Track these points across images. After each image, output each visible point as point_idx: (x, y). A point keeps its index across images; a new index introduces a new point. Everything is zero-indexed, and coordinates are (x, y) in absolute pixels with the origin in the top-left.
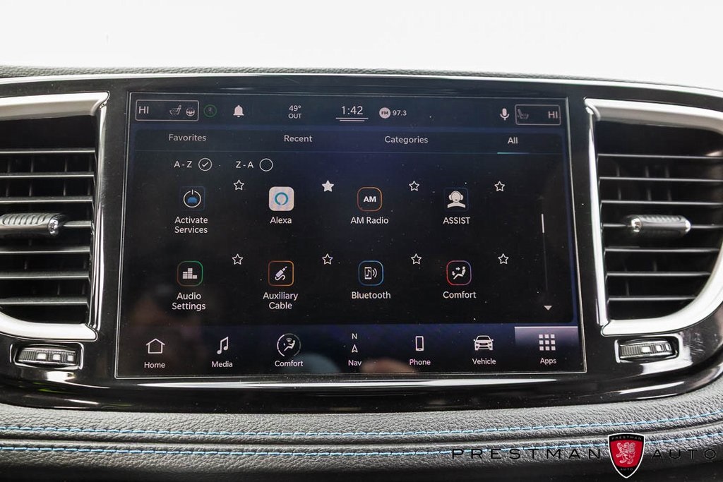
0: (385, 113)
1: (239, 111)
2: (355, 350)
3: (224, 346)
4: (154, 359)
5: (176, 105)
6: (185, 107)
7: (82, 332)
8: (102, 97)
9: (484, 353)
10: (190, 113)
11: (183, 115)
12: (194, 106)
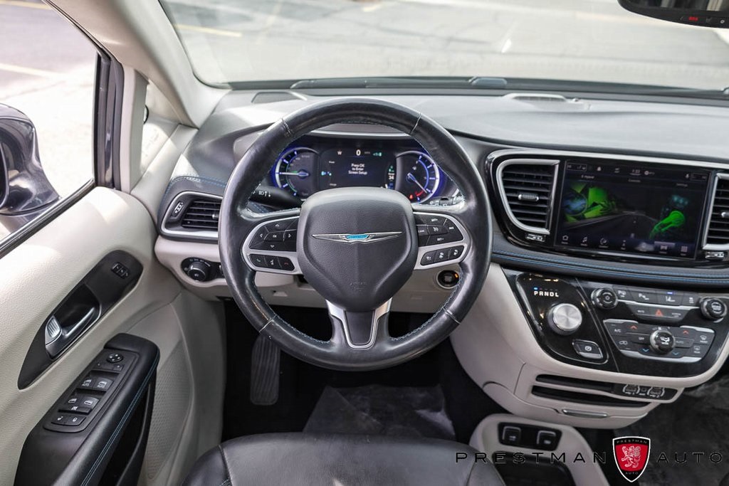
0: (647, 173)
1: (599, 169)
2: (624, 245)
3: (585, 240)
4: (564, 241)
5: (579, 166)
6: (583, 166)
7: (545, 231)
8: (558, 161)
9: (664, 250)
10: (584, 168)
11: (581, 169)
12: (585, 166)
